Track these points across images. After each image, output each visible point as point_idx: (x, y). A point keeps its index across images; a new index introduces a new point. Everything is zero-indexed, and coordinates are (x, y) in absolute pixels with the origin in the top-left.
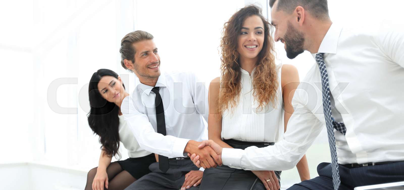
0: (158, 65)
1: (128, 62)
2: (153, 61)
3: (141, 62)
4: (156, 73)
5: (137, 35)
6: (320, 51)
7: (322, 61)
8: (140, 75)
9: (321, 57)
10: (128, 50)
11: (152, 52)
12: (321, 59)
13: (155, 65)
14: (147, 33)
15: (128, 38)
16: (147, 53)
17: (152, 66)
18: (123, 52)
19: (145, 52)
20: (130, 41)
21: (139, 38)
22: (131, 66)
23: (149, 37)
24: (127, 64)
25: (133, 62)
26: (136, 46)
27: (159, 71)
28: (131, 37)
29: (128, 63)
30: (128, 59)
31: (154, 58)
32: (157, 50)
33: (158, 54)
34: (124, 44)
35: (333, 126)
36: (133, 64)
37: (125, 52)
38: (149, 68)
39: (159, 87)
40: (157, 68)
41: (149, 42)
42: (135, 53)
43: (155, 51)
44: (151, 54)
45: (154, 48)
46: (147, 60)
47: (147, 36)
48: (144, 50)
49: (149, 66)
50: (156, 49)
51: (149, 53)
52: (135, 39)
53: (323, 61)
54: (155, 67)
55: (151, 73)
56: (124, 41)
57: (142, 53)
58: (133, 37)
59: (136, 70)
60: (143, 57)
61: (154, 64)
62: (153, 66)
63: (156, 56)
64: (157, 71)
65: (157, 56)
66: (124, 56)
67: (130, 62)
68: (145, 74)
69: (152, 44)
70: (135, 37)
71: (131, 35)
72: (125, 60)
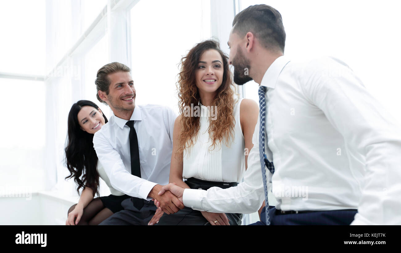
0: (133, 98)
1: (102, 93)
2: (127, 93)
3: (115, 93)
4: (130, 106)
5: (113, 66)
6: (263, 84)
7: (262, 95)
8: (114, 107)
9: (262, 90)
10: (102, 81)
11: (127, 85)
12: (262, 92)
13: (130, 98)
14: (123, 65)
15: (104, 69)
16: (122, 85)
17: (126, 98)
18: (98, 83)
19: (120, 84)
20: (106, 72)
21: (114, 69)
22: (105, 97)
23: (125, 69)
24: (101, 95)
25: (108, 94)
26: (110, 77)
27: (133, 104)
28: (107, 68)
29: (103, 95)
30: (103, 90)
31: (129, 90)
32: (133, 83)
33: (133, 87)
34: (100, 75)
35: (265, 163)
36: (107, 96)
37: (100, 83)
38: (123, 100)
39: (134, 121)
40: (131, 100)
41: (124, 73)
42: (110, 84)
43: (131, 83)
44: (126, 86)
45: (130, 81)
46: (121, 92)
47: (123, 68)
48: (119, 82)
49: (123, 98)
50: (132, 81)
51: (124, 85)
52: (110, 70)
53: (264, 94)
54: (129, 99)
55: (125, 105)
56: (100, 72)
57: (116, 84)
58: (109, 68)
59: (110, 102)
60: (118, 88)
61: (129, 96)
62: (128, 98)
63: (130, 88)
64: (131, 103)
65: (132, 88)
66: (98, 87)
67: (104, 93)
68: (118, 106)
69: (127, 76)
70: (111, 69)
71: (107, 67)
72: (99, 91)
